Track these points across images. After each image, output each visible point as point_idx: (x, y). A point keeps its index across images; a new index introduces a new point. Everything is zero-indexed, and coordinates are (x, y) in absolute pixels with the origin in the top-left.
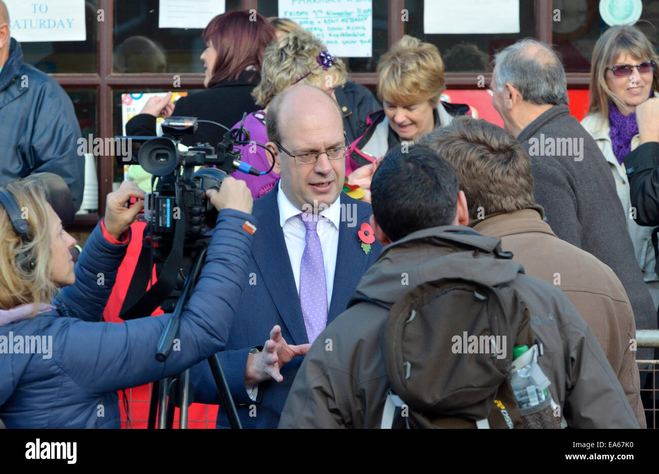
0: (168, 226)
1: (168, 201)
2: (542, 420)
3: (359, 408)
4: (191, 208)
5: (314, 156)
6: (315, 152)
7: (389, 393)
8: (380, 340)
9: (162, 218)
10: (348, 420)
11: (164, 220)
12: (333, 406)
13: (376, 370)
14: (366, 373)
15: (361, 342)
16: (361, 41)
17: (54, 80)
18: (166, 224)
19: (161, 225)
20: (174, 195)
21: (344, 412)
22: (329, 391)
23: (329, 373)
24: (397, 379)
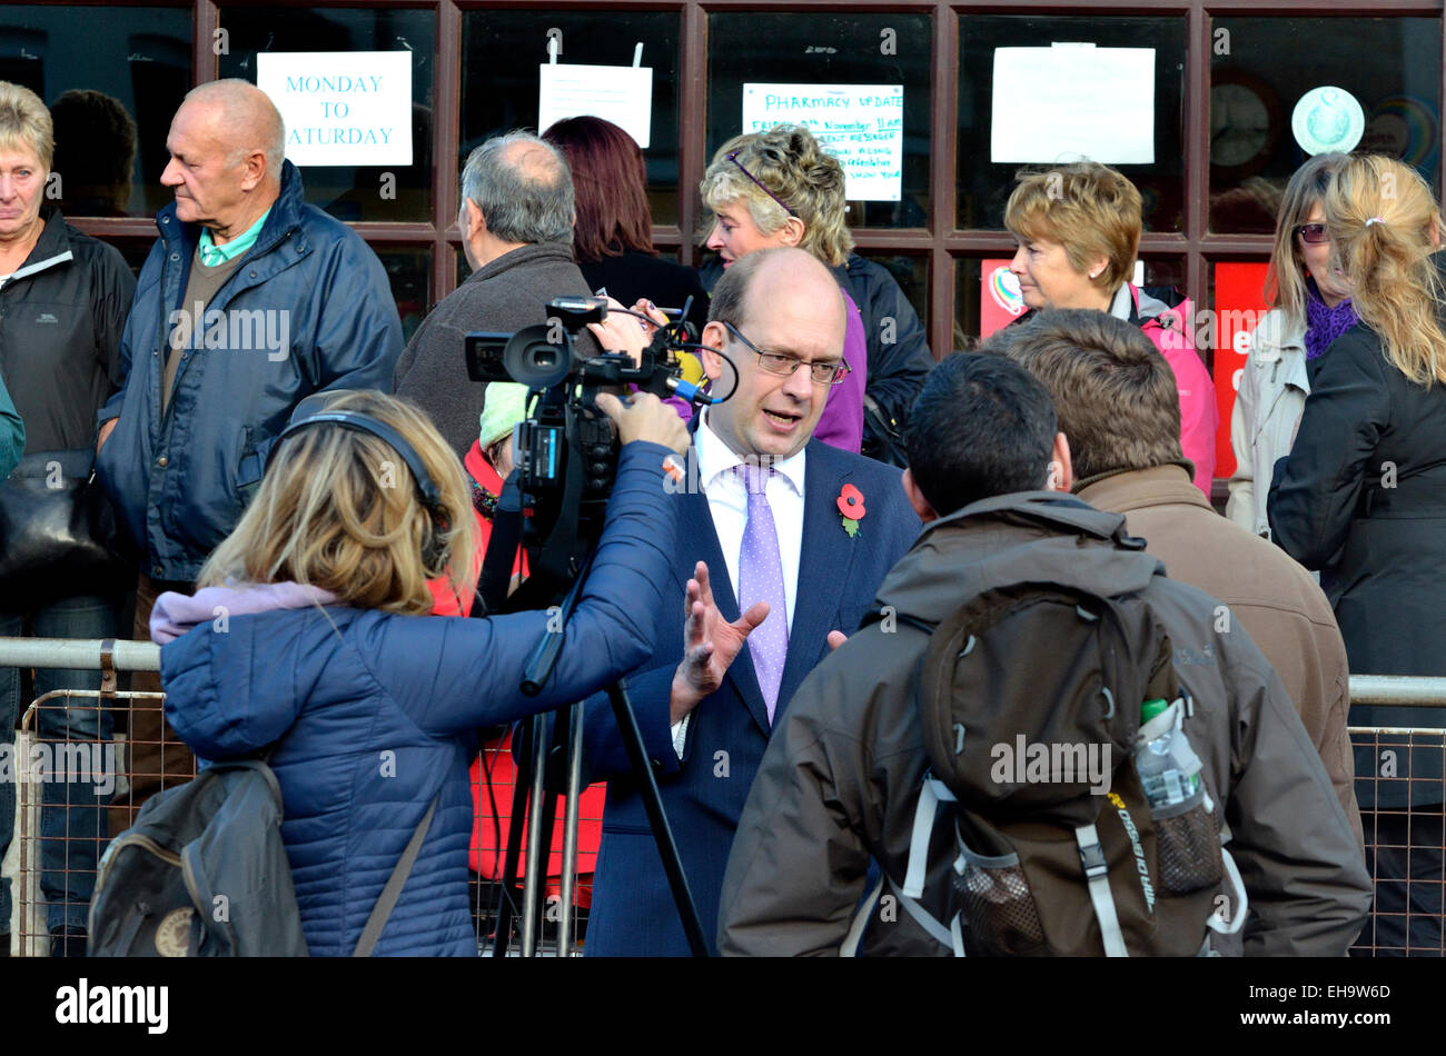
0: (551, 475)
1: (553, 432)
2: (1188, 828)
3: (876, 800)
4: (591, 448)
6: (795, 358)
7: (927, 777)
8: (914, 685)
9: (541, 461)
10: (856, 821)
11: (545, 465)
12: (831, 796)
13: (906, 735)
14: (890, 740)
15: (881, 687)
16: (884, 174)
17: (356, 233)
18: (547, 474)
19: (538, 474)
20: (564, 424)
21: (851, 808)
22: (824, 771)
23: (825, 739)
24: (942, 754)
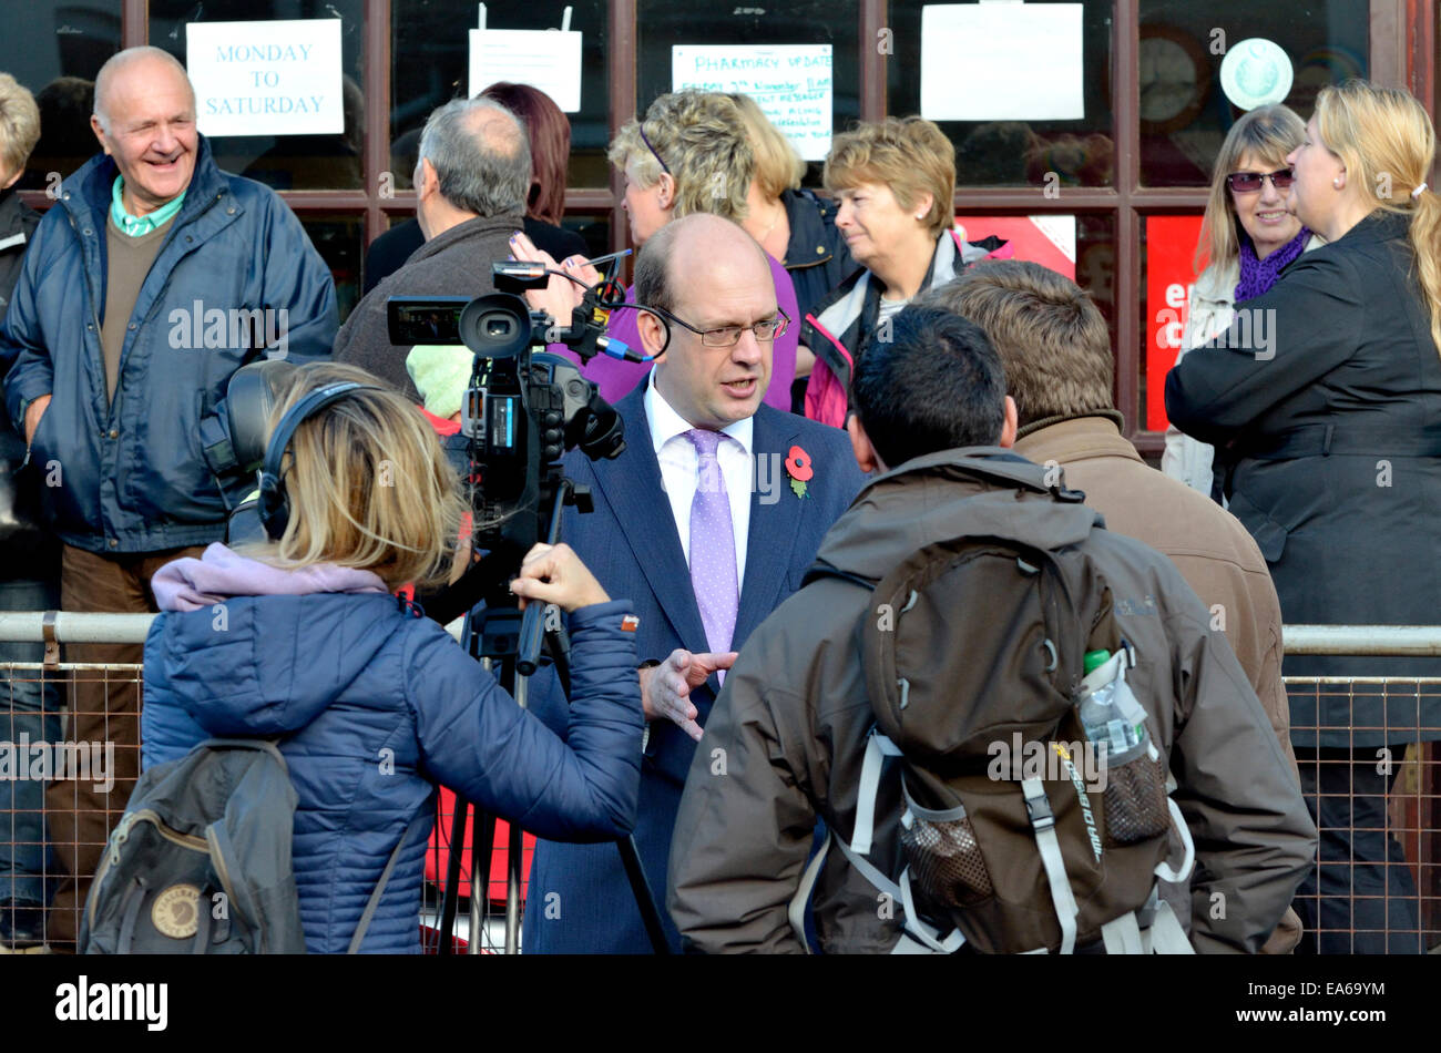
0: (509, 444)
1: (510, 401)
2: (1133, 777)
3: (821, 757)
4: (544, 415)
5: (733, 333)
6: (735, 327)
7: (872, 733)
9: (499, 431)
10: (802, 778)
11: (503, 434)
12: (777, 754)
13: (850, 691)
14: (834, 696)
15: (826, 643)
16: (814, 134)
18: (505, 443)
19: (496, 443)
20: (520, 393)
21: (797, 766)
22: (770, 729)
23: (770, 697)
24: (886, 708)
